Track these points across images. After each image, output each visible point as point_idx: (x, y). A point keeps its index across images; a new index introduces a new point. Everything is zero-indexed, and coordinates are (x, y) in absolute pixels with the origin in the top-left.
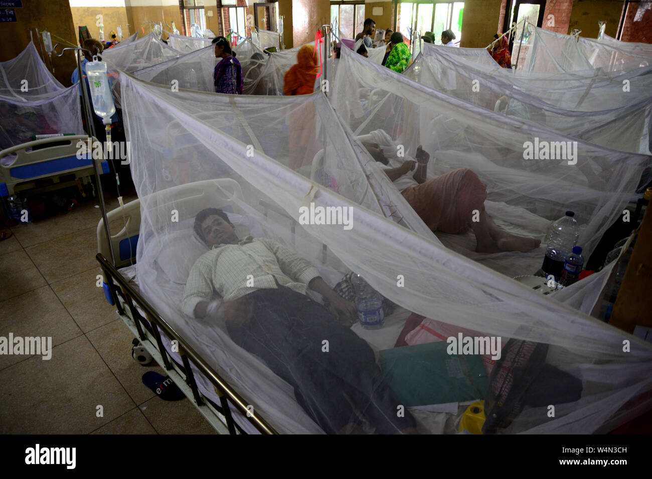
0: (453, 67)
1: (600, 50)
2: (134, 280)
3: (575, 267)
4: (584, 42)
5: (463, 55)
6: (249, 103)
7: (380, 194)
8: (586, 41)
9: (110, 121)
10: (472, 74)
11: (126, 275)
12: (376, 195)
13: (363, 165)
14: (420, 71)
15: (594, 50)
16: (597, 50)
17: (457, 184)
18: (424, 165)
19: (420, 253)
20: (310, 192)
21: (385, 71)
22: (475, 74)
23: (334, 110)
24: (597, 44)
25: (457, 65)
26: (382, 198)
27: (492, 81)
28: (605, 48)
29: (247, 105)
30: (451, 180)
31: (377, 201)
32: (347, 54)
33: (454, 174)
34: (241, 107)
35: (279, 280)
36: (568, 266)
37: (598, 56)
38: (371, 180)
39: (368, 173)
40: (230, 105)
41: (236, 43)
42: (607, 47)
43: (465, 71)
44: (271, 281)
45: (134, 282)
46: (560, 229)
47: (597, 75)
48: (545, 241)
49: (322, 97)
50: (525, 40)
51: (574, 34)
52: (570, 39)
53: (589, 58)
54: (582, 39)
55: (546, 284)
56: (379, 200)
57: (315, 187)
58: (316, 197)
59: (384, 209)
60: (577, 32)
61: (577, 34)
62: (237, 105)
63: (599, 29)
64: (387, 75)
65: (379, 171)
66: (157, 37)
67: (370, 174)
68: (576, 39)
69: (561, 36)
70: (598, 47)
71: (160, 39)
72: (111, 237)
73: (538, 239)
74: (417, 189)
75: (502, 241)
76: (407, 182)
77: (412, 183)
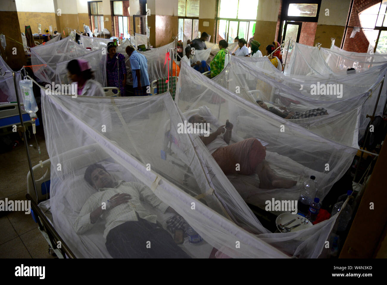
0: (248, 70)
1: (332, 55)
2: (49, 210)
3: (316, 210)
4: (323, 50)
5: (254, 61)
6: (123, 102)
7: (202, 159)
9: (35, 115)
10: (259, 75)
11: (45, 206)
12: (200, 160)
13: (193, 140)
14: (229, 73)
15: (329, 54)
16: (330, 55)
17: (249, 148)
18: (230, 130)
19: (221, 226)
20: (156, 180)
22: (261, 75)
23: (176, 104)
24: (330, 52)
25: (251, 70)
27: (270, 79)
28: (334, 54)
29: (122, 103)
30: (245, 145)
31: (200, 164)
32: (185, 66)
33: (247, 142)
34: (118, 104)
35: (139, 215)
37: (331, 57)
38: (197, 150)
39: (195, 146)
40: (111, 103)
41: (122, 37)
42: (335, 54)
43: (255, 73)
44: (134, 217)
45: (49, 211)
46: (307, 185)
47: (330, 79)
49: (168, 96)
50: (289, 50)
51: (317, 46)
52: (315, 49)
53: (325, 58)
54: (322, 48)
55: (298, 218)
56: (201, 163)
57: (158, 178)
58: (159, 183)
59: (204, 168)
60: (319, 45)
61: (319, 46)
62: (116, 103)
63: (331, 42)
64: (208, 82)
65: (202, 145)
66: (72, 38)
67: (196, 147)
68: (319, 49)
69: (310, 47)
70: (330, 53)
71: (74, 40)
72: (36, 181)
73: (296, 180)
74: (225, 149)
75: (274, 182)
76: (219, 143)
77: (223, 144)
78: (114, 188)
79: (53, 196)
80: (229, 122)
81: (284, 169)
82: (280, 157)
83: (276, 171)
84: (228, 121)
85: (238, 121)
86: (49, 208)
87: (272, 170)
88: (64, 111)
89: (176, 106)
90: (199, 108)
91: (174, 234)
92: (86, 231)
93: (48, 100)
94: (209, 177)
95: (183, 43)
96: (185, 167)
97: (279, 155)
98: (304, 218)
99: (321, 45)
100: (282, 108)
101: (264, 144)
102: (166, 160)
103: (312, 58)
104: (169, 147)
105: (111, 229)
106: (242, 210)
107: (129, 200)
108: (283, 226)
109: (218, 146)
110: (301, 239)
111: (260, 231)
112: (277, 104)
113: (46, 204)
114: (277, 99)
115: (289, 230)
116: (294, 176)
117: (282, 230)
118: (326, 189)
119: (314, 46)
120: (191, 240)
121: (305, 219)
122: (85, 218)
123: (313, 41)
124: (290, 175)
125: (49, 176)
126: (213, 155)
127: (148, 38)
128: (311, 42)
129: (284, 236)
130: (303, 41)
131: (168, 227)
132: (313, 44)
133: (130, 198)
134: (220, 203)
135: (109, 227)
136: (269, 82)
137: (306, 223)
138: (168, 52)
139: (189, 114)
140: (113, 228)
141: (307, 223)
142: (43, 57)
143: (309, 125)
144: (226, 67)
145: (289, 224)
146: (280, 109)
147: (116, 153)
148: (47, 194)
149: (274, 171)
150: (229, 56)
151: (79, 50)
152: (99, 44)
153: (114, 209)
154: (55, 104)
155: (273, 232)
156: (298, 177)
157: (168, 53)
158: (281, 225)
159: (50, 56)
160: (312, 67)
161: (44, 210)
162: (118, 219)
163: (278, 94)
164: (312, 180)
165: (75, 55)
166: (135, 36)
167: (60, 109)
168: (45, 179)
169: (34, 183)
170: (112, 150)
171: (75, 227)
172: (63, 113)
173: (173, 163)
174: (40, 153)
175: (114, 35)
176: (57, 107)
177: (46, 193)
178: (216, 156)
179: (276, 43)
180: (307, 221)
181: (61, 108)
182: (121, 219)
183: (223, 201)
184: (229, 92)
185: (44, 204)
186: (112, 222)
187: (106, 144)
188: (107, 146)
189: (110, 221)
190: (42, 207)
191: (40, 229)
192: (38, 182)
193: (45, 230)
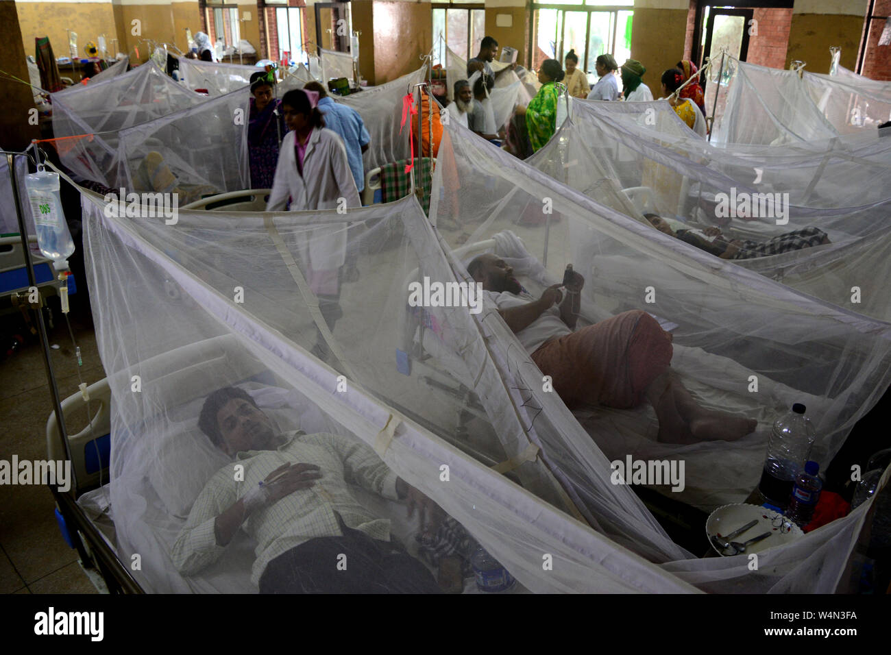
0: (618, 137)
1: (834, 90)
3: (810, 495)
4: (811, 79)
5: (633, 112)
6: (296, 225)
7: (505, 369)
8: (814, 78)
9: (66, 264)
10: (647, 148)
12: (500, 370)
13: (480, 320)
14: (568, 144)
15: (825, 89)
16: (829, 90)
17: (628, 336)
18: (576, 293)
19: (564, 541)
20: (388, 424)
21: (511, 161)
23: (433, 226)
24: (830, 83)
25: (626, 134)
26: (510, 375)
27: (676, 157)
28: (841, 88)
29: (293, 227)
30: (617, 331)
31: (500, 380)
33: (621, 320)
34: (281, 231)
35: (345, 519)
36: (798, 492)
37: (831, 97)
38: (490, 345)
39: (487, 334)
40: (265, 229)
41: (286, 61)
43: (636, 143)
44: (331, 524)
45: (108, 517)
46: (785, 430)
47: (832, 150)
48: (764, 418)
49: (414, 206)
50: (723, 80)
51: (795, 69)
52: (789, 76)
53: (818, 100)
54: (807, 75)
55: (765, 517)
56: (504, 380)
57: (394, 418)
58: (396, 434)
59: (512, 393)
60: (800, 64)
61: (800, 68)
62: (277, 228)
63: (830, 57)
64: (515, 168)
65: (503, 331)
66: (158, 66)
67: (490, 336)
68: (799, 76)
69: (777, 72)
70: (829, 85)
71: (163, 70)
72: (70, 437)
73: (753, 418)
74: (566, 342)
75: (698, 424)
76: (549, 327)
77: (556, 329)
78: (277, 450)
79: (117, 476)
80: (574, 270)
81: (721, 391)
82: (710, 359)
83: (701, 396)
84: (571, 268)
85: (597, 269)
86: (107, 509)
87: (691, 392)
88: (143, 252)
89: (435, 231)
90: (494, 238)
91: (438, 569)
93: (101, 224)
94: (527, 415)
95: (445, 71)
96: (460, 392)
97: (705, 353)
98: (780, 516)
99: (803, 65)
100: (709, 232)
101: (667, 327)
102: (409, 374)
103: (784, 100)
104: (418, 341)
105: (271, 559)
106: (616, 502)
107: (317, 481)
108: (726, 539)
109: (547, 336)
110: (775, 571)
111: (665, 554)
112: (696, 221)
113: (98, 499)
114: (694, 209)
115: (743, 549)
116: (750, 409)
117: (723, 548)
118: (835, 439)
119: (787, 68)
120: (482, 583)
121: (783, 519)
122: (202, 531)
123: (783, 57)
124: (740, 406)
125: (106, 423)
126: (535, 357)
127: (355, 60)
128: (778, 59)
129: (731, 566)
130: (757, 58)
131: (422, 551)
132: (784, 64)
133: (318, 476)
134: (556, 484)
135: (265, 556)
136: (673, 163)
137: (786, 530)
138: (409, 94)
139: (470, 253)
140: (276, 556)
141: (789, 529)
142: (86, 115)
143: (781, 272)
144: (560, 129)
145: (741, 532)
146: (705, 234)
147: (281, 356)
148: (101, 471)
149: (696, 397)
150: (567, 99)
151: (175, 96)
152: (228, 80)
153: (276, 505)
155: (700, 556)
156: (760, 409)
157: (410, 96)
158: (719, 536)
159: (101, 114)
160: (782, 124)
161: (92, 513)
162: (289, 533)
163: (697, 196)
164: (796, 414)
165: (165, 109)
166: (322, 56)
167: (131, 245)
168: (95, 430)
169: (67, 444)
170: (270, 349)
171: (176, 556)
172: (141, 256)
173: (430, 381)
174: (80, 362)
175: (266, 57)
176: (124, 241)
177: (99, 470)
178: (544, 361)
179: (685, 64)
180: (788, 524)
181: (135, 244)
182: (297, 533)
183: (565, 477)
184: (569, 191)
185: (94, 498)
186: (273, 540)
187: (253, 334)
188: (257, 338)
189: (268, 539)
190: (89, 505)
191: (81, 566)
192: (77, 439)
193: (98, 567)
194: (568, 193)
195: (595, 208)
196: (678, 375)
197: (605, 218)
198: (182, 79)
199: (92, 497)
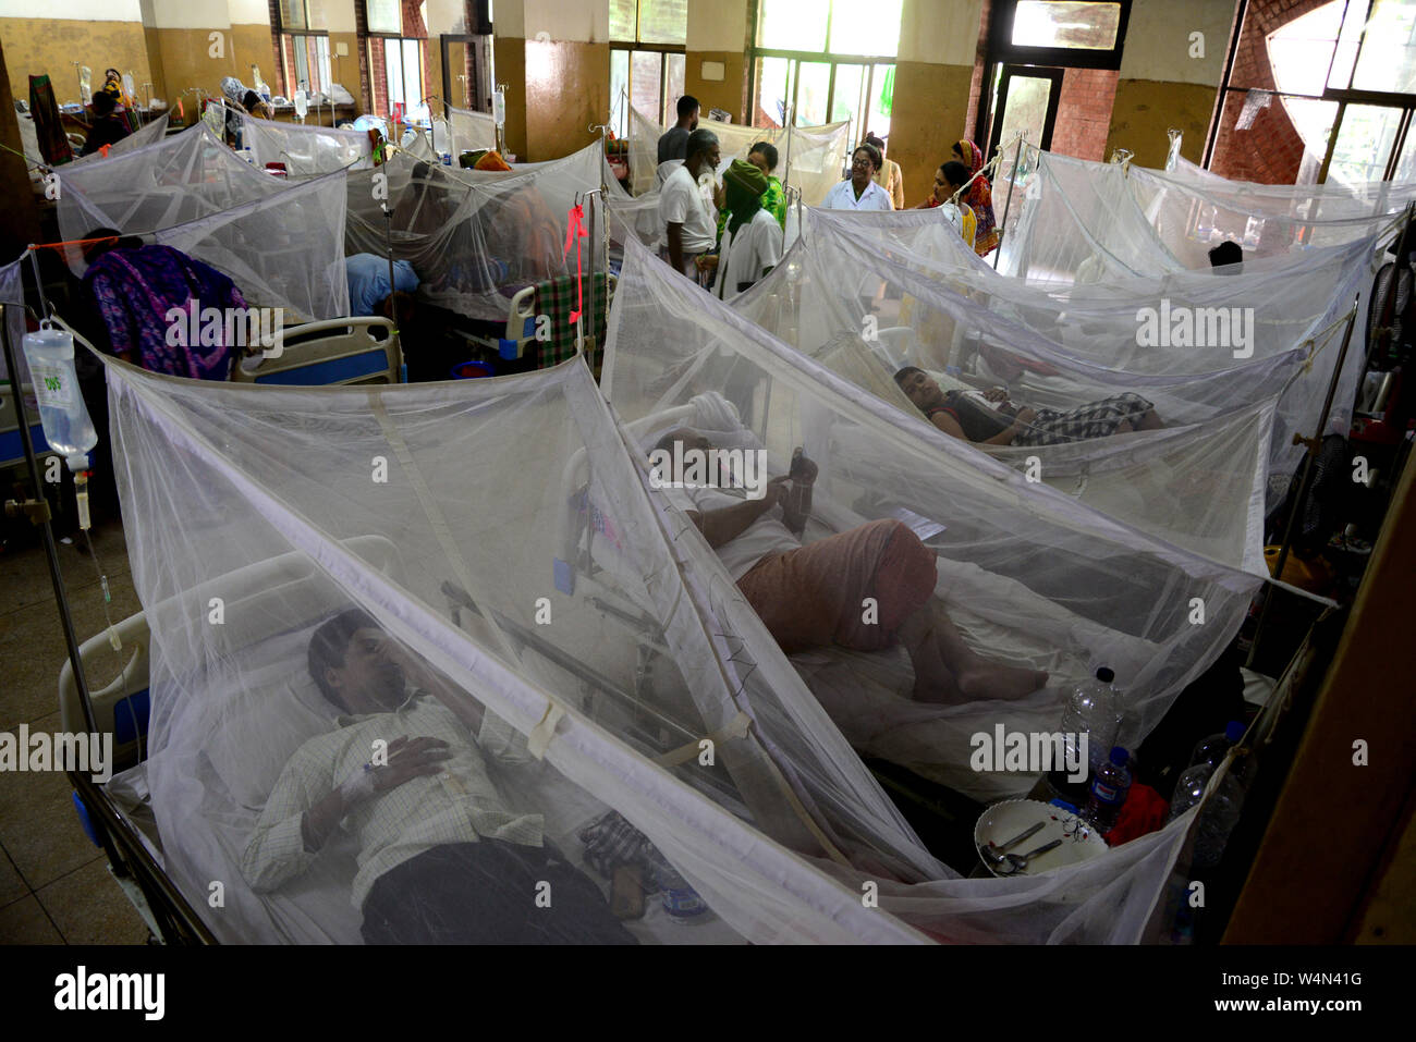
0: (869, 263)
1: (1169, 193)
2: (147, 804)
3: (1115, 792)
4: (1140, 176)
6: (413, 402)
7: (707, 608)
8: (1144, 175)
9: (86, 461)
10: (910, 280)
11: (131, 788)
12: (700, 611)
13: (672, 538)
14: (799, 275)
15: (1158, 190)
16: (1164, 191)
17: (876, 556)
18: (806, 486)
20: (545, 717)
21: (720, 309)
22: (917, 280)
23: (608, 403)
24: (1165, 182)
25: (880, 259)
26: (713, 617)
27: (950, 295)
28: (1180, 191)
29: (410, 407)
30: (861, 548)
31: (700, 623)
32: (638, 257)
33: (868, 532)
34: (393, 411)
36: (1100, 788)
37: (1165, 202)
38: (687, 575)
39: (682, 559)
40: (369, 409)
41: (399, 118)
42: (1182, 188)
43: (896, 273)
44: (462, 826)
45: (149, 809)
46: (1086, 702)
48: (1057, 667)
49: (581, 373)
50: (1019, 178)
51: (1120, 160)
52: (1111, 171)
53: (1147, 205)
54: (1135, 170)
55: (1054, 818)
56: (704, 622)
57: (555, 707)
58: (558, 729)
59: (715, 641)
60: (1126, 155)
61: (1126, 160)
62: (387, 408)
63: (1168, 144)
64: (725, 320)
66: (213, 131)
67: (686, 562)
68: (1124, 170)
69: (1094, 166)
70: (1165, 186)
71: (220, 137)
72: (93, 694)
73: (1042, 669)
74: (790, 560)
75: (968, 678)
76: (769, 537)
77: (780, 540)
79: (157, 750)
81: (1001, 627)
82: (989, 581)
83: (973, 634)
84: (801, 453)
85: (834, 442)
86: (148, 797)
87: (959, 628)
88: (198, 454)
89: (610, 409)
90: (692, 403)
91: (609, 883)
92: (285, 882)
93: (137, 411)
94: (734, 673)
95: (627, 142)
96: (645, 622)
97: (981, 570)
98: (1074, 817)
99: (1131, 157)
100: (991, 397)
101: (925, 531)
102: (572, 594)
103: (1101, 204)
104: (586, 549)
105: (378, 875)
106: (855, 796)
107: (444, 764)
108: (1001, 850)
109: (764, 549)
110: (1064, 898)
111: (919, 871)
112: (975, 374)
113: (135, 782)
114: (972, 358)
115: (1023, 864)
116: (1040, 653)
117: (996, 863)
118: (1151, 710)
119: (1107, 159)
120: (671, 906)
121: (1078, 822)
122: (283, 833)
123: (1104, 135)
124: (1024, 650)
125: (143, 672)
126: (744, 585)
127: (500, 127)
128: (1096, 139)
129: (1006, 891)
130: (1066, 136)
131: (588, 856)
132: (1104, 145)
133: (447, 757)
134: (774, 768)
135: (372, 868)
136: (945, 304)
137: (1081, 836)
138: (577, 207)
139: (658, 425)
140: (387, 870)
141: (1085, 836)
142: (104, 201)
143: (1085, 467)
144: (789, 253)
145: (1021, 840)
146: (987, 398)
147: (397, 614)
148: (138, 739)
149: (966, 636)
150: (800, 211)
151: (238, 174)
152: (314, 143)
153: (388, 797)
154: (161, 424)
155: (966, 876)
156: (1052, 656)
157: (578, 209)
158: (992, 845)
159: (131, 199)
160: (1097, 242)
161: (125, 803)
162: (404, 840)
163: (976, 339)
165: (223, 193)
166: (451, 116)
168: (128, 683)
169: (88, 704)
170: (381, 602)
171: (248, 866)
174: (108, 597)
175: (370, 111)
177: (135, 737)
178: (754, 591)
179: (964, 147)
180: (1084, 830)
182: (415, 839)
183: (786, 760)
184: (798, 356)
185: (128, 782)
186: (382, 846)
187: (358, 580)
188: (363, 587)
189: (374, 845)
190: (120, 791)
191: (112, 873)
192: (104, 697)
193: (135, 876)
194: (797, 360)
195: (835, 383)
196: (943, 603)
197: (848, 398)
198: (248, 149)
199: (126, 779)
